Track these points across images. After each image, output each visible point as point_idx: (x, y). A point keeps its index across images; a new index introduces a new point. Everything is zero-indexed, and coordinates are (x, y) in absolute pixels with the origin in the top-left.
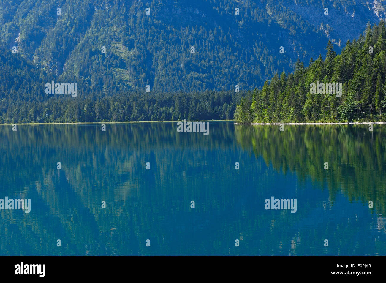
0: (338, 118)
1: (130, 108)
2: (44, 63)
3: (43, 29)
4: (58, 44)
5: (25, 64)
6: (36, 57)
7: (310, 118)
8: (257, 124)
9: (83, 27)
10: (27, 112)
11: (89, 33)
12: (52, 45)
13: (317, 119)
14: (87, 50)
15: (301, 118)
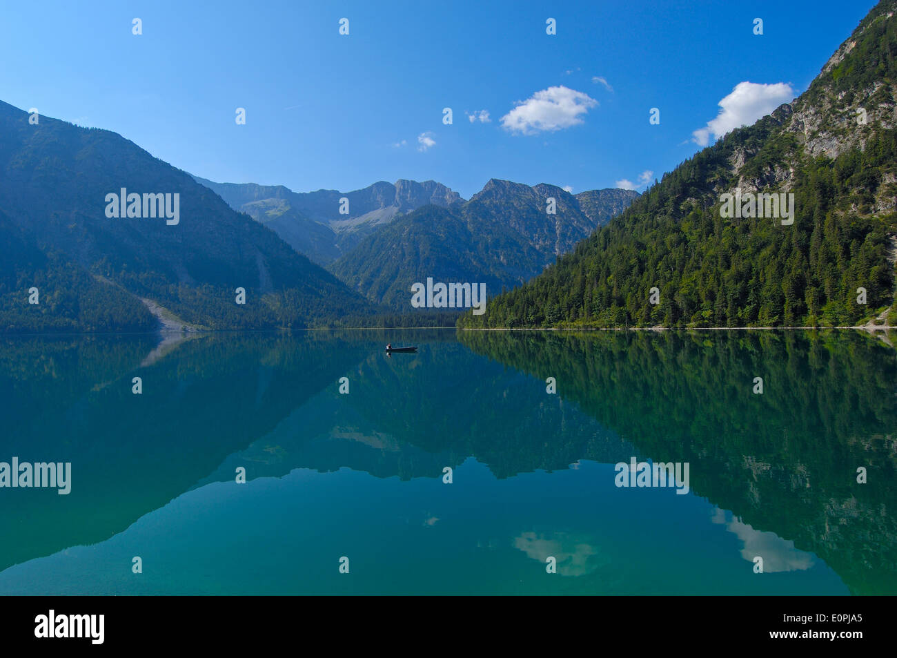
0: (505, 326)
1: (412, 320)
2: (372, 297)
3: (373, 279)
4: (380, 287)
5: (362, 297)
6: (368, 294)
7: (492, 327)
8: (466, 329)
9: (393, 278)
10: (358, 322)
11: (397, 281)
12: (377, 288)
13: (495, 327)
14: (395, 290)
15: (487, 326)
